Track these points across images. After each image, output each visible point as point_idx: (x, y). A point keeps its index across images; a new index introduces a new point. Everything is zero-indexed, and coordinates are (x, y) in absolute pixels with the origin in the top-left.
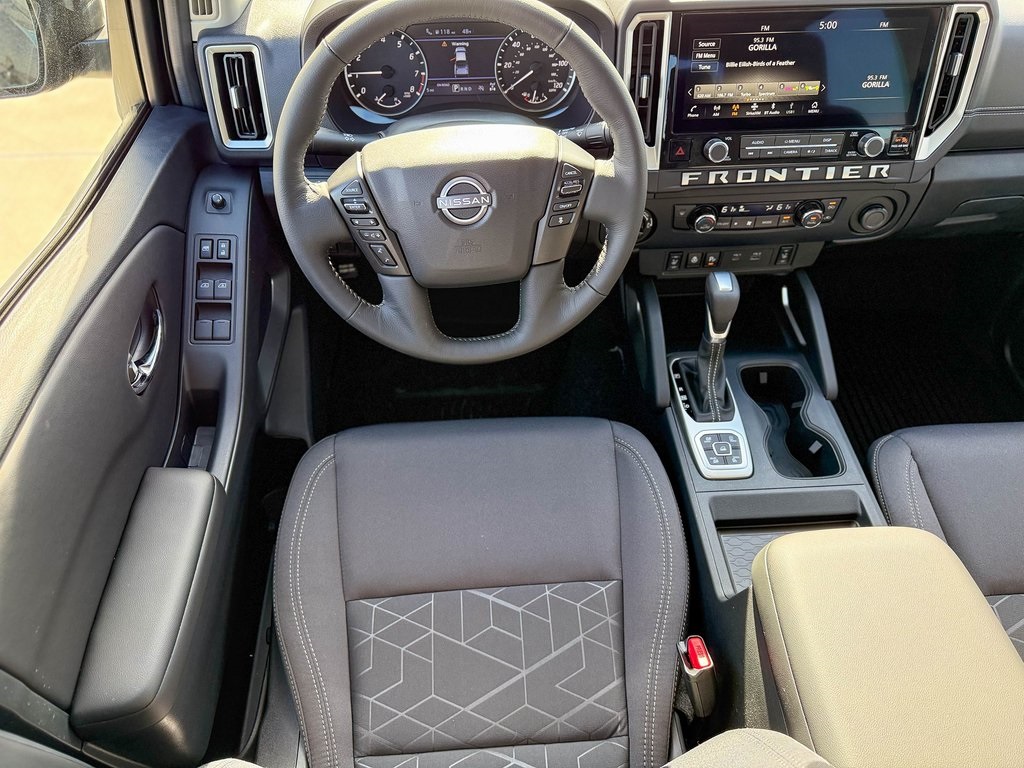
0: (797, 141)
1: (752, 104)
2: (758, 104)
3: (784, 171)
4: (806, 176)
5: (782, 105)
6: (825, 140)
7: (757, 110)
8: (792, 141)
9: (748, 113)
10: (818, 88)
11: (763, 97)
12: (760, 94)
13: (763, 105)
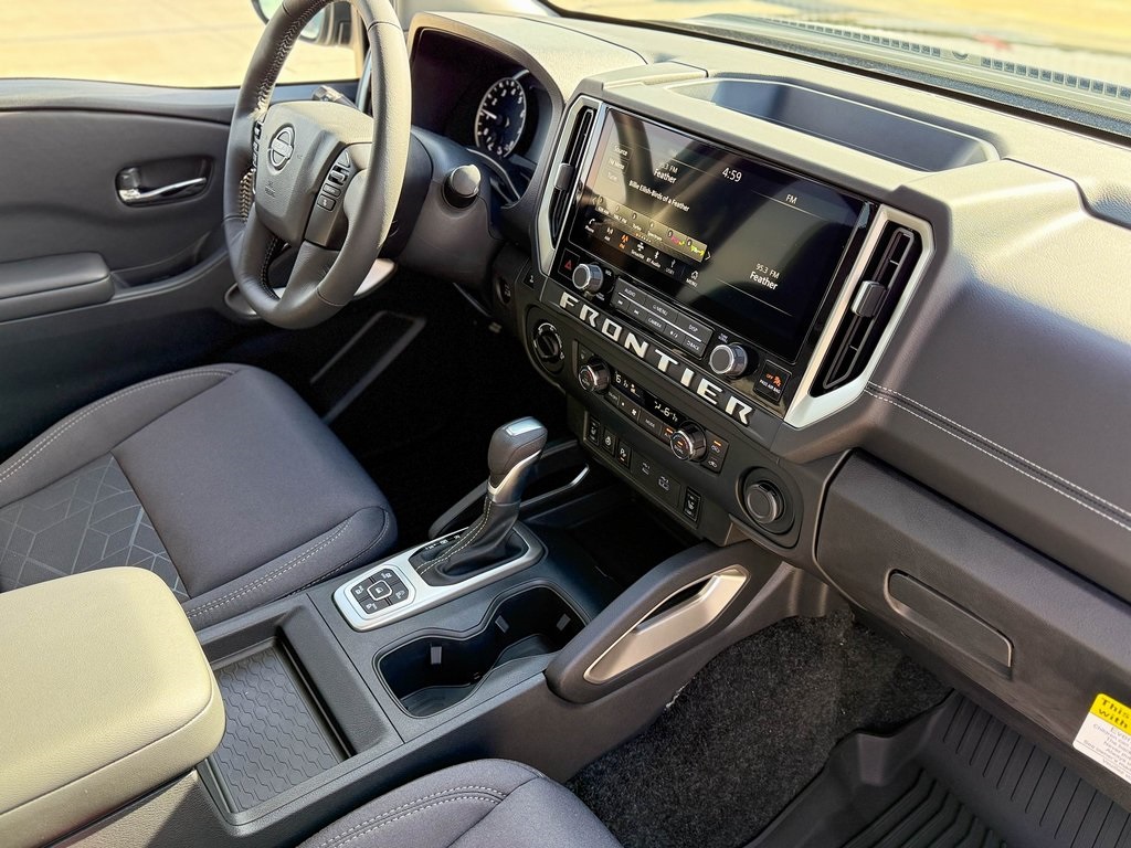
0: (664, 312)
1: (639, 242)
2: (645, 245)
3: (645, 345)
4: (663, 366)
5: (666, 258)
6: (691, 327)
7: (642, 252)
8: (660, 309)
9: (633, 252)
10: (702, 253)
11: (652, 237)
12: (650, 234)
13: (649, 249)
